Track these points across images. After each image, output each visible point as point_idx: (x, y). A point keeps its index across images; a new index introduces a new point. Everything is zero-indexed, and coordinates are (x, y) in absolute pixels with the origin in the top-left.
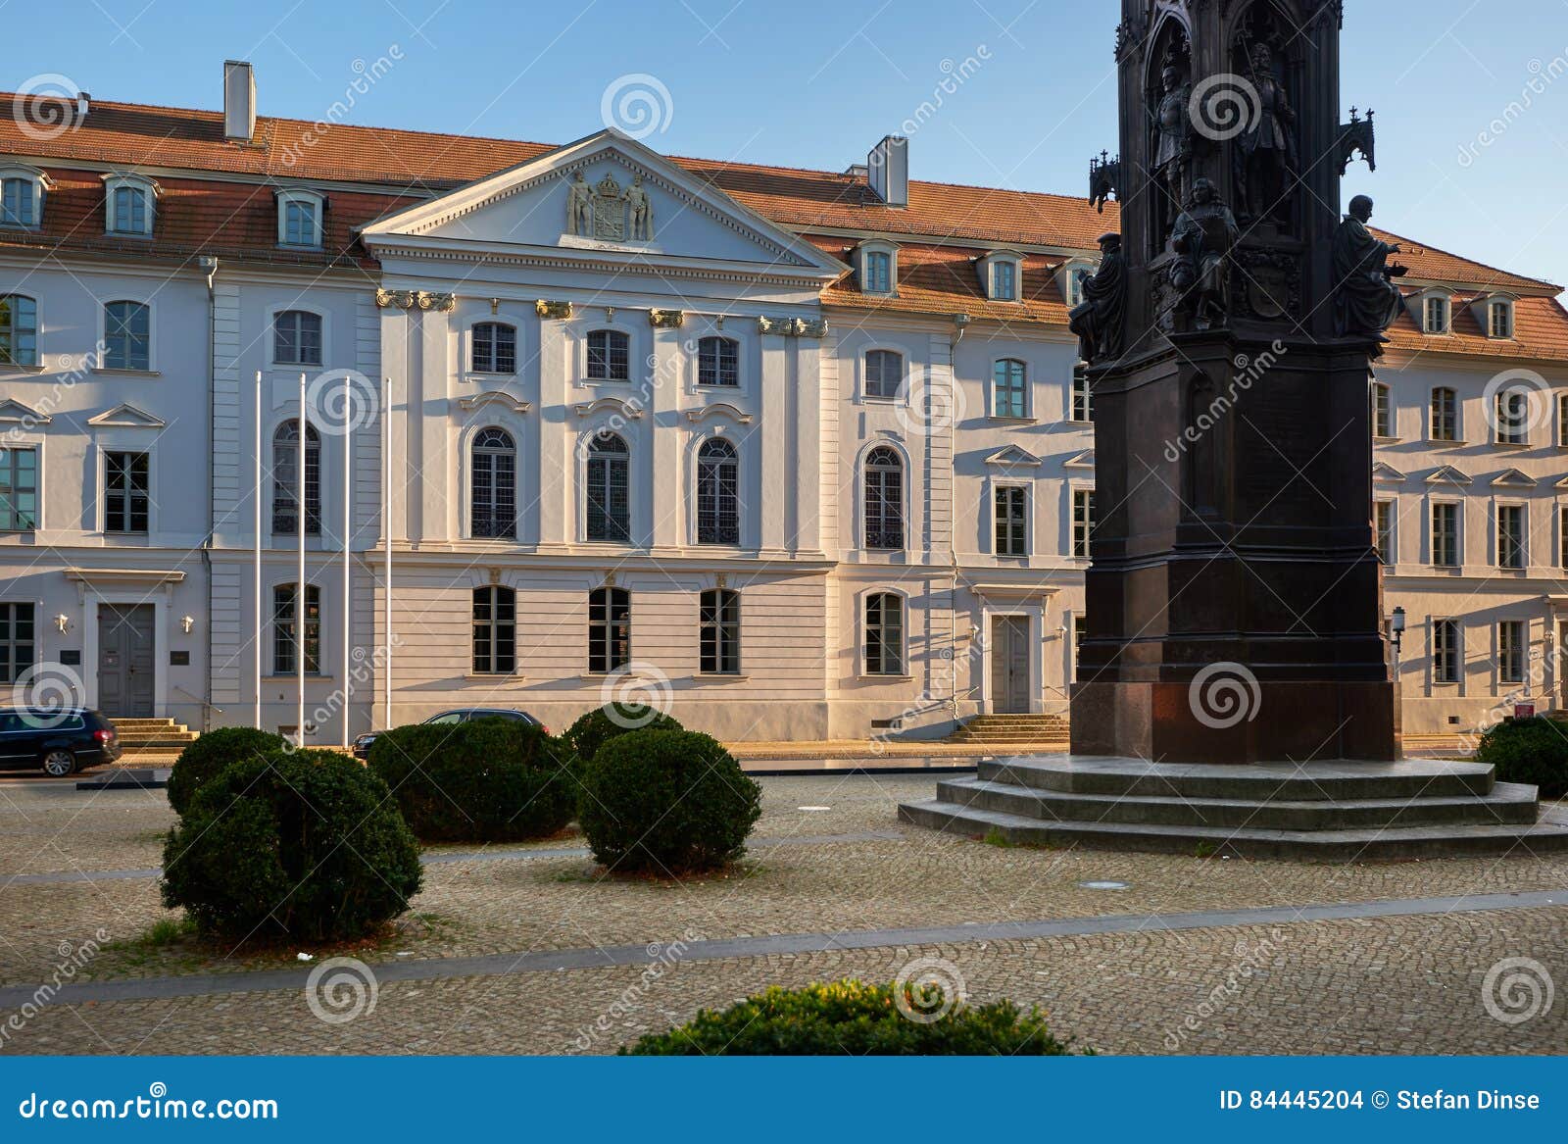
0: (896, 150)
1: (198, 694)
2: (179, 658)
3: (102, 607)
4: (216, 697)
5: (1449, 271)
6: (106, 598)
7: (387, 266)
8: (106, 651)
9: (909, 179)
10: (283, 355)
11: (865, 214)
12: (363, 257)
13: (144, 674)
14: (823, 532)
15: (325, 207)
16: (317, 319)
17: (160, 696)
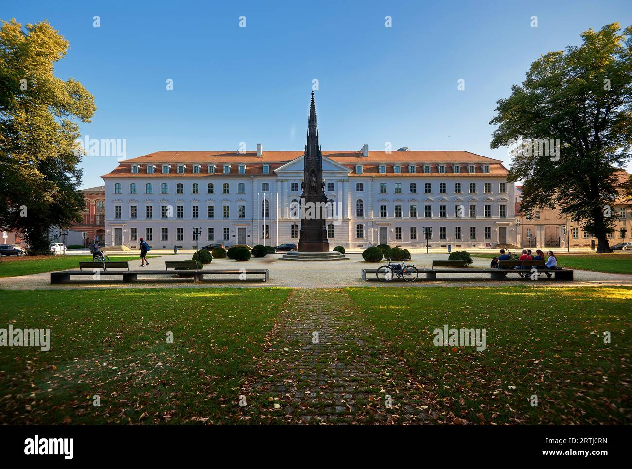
0: (366, 146)
1: (252, 242)
2: (249, 236)
3: (238, 228)
4: (254, 242)
5: (477, 160)
6: (239, 227)
7: (278, 175)
8: (239, 235)
9: (369, 150)
10: (263, 190)
11: (359, 159)
12: (274, 174)
13: (244, 238)
14: (349, 214)
15: (270, 166)
16: (268, 184)
17: (246, 242)
